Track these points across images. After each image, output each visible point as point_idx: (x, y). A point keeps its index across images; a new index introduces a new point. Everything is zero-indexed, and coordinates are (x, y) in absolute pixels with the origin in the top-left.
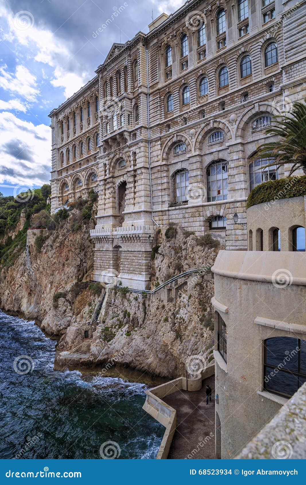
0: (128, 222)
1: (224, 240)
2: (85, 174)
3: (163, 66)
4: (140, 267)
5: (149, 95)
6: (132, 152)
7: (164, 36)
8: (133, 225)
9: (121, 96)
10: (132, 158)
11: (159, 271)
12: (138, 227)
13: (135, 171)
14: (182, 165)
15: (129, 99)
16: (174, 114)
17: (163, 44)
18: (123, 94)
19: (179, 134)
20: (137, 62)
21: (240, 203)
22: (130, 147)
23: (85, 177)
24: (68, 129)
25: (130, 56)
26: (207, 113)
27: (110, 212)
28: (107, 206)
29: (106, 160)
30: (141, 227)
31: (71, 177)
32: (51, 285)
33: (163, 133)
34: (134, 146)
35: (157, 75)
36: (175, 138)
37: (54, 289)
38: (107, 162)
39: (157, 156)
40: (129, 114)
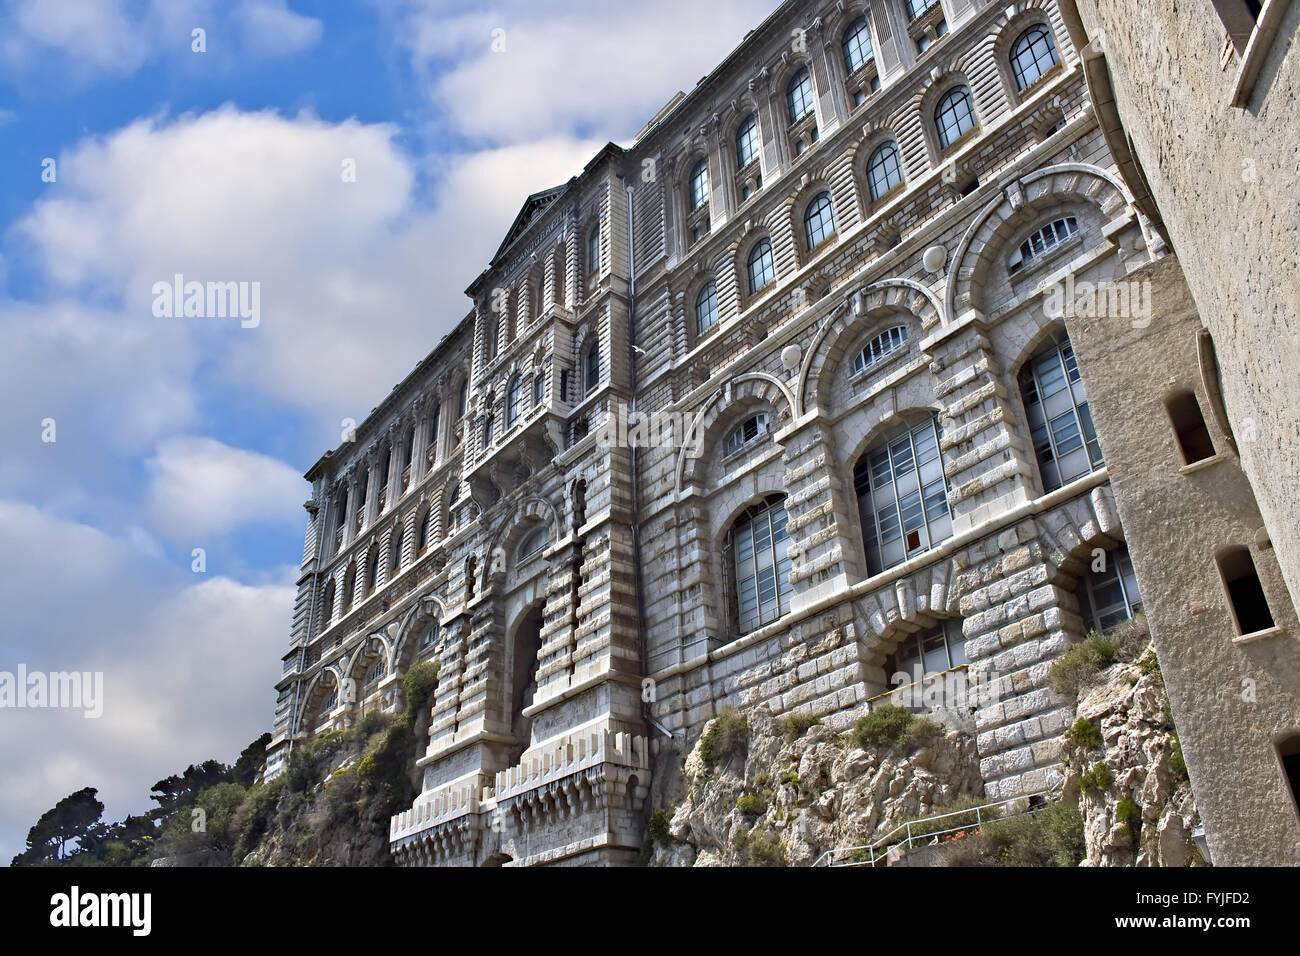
0: (543, 744)
1: (963, 712)
2: (400, 631)
3: (678, 214)
5: (637, 301)
6: (569, 486)
7: (683, 136)
9: (541, 319)
10: (569, 504)
12: (582, 745)
13: (579, 544)
14: (756, 485)
15: (568, 325)
16: (722, 326)
17: (679, 158)
18: (547, 314)
19: (740, 378)
20: (598, 223)
21: (1012, 530)
22: (562, 470)
23: (396, 641)
25: (577, 213)
27: (475, 728)
28: (466, 708)
29: (477, 546)
30: (595, 740)
31: (350, 657)
33: (685, 395)
34: (577, 461)
35: (663, 240)
36: (728, 396)
38: (479, 553)
39: (664, 477)
40: (566, 366)
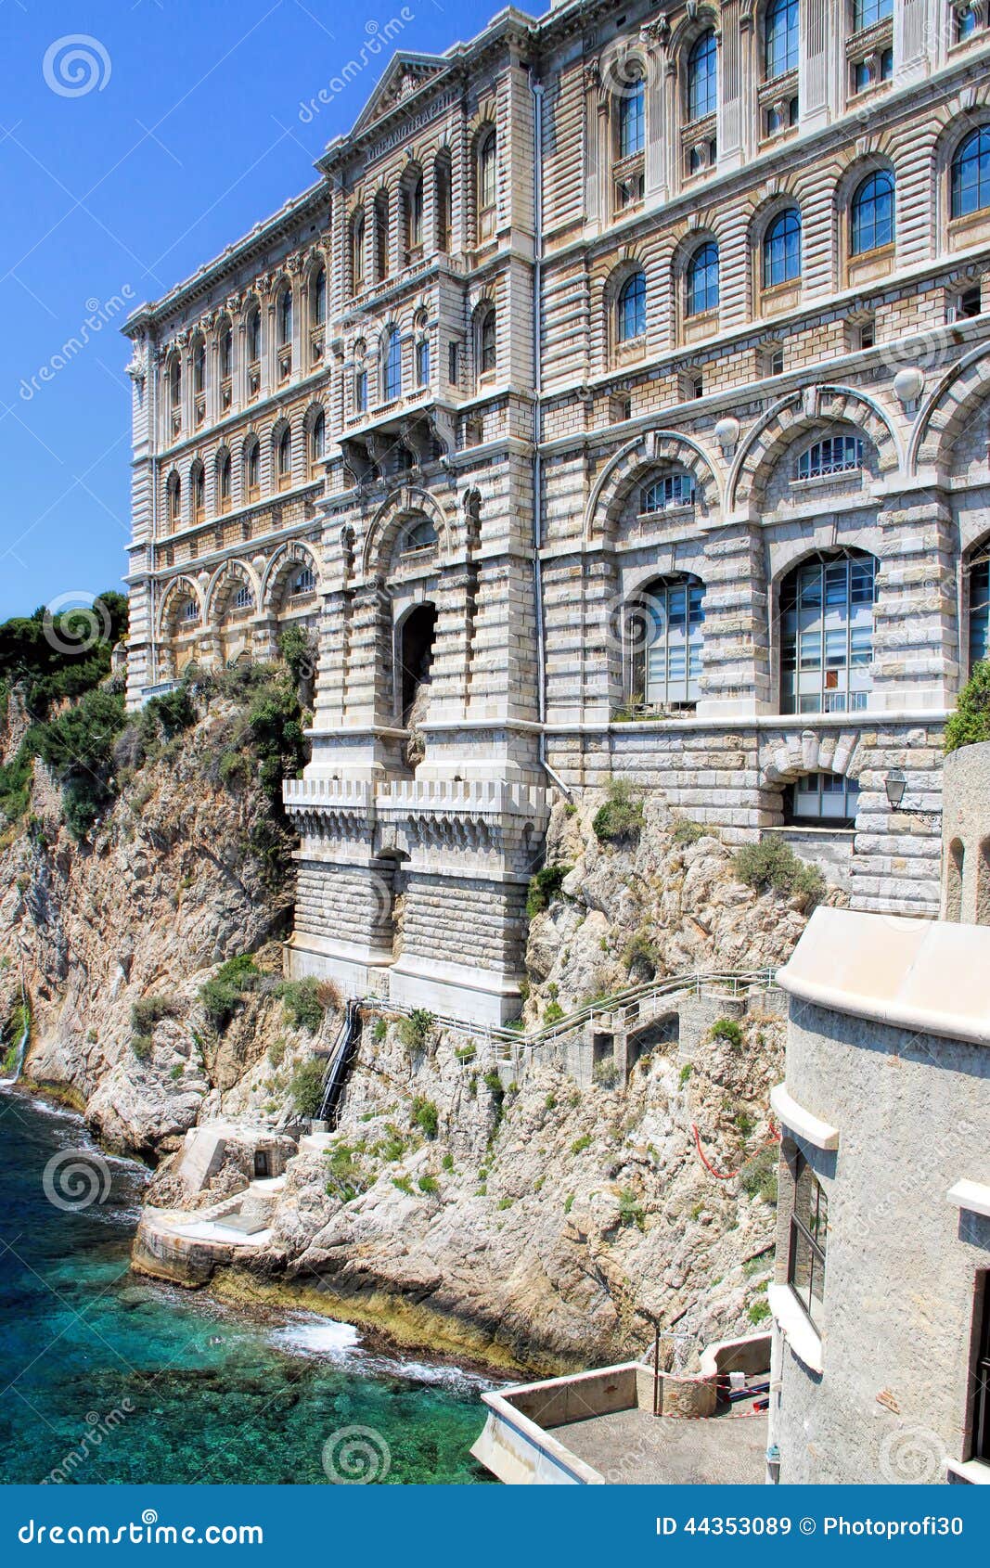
0: (439, 764)
1: (845, 870)
2: (267, 567)
3: (603, 155)
4: (483, 940)
5: (544, 270)
6: (461, 494)
7: (616, 30)
8: (458, 779)
9: (422, 265)
10: (462, 516)
11: (564, 964)
12: (479, 786)
13: (474, 567)
14: (674, 562)
15: (457, 281)
16: (649, 349)
18: (429, 261)
19: (666, 433)
20: (494, 132)
21: (922, 730)
22: (456, 471)
23: (264, 576)
24: (200, 386)
25: (466, 107)
26: (793, 356)
27: (364, 719)
28: (354, 694)
29: (355, 519)
30: (491, 786)
31: (210, 573)
32: (127, 973)
33: (600, 424)
34: (471, 468)
35: (580, 191)
36: (649, 447)
37: (137, 984)
38: (358, 527)
39: (571, 516)
40: (455, 339)
